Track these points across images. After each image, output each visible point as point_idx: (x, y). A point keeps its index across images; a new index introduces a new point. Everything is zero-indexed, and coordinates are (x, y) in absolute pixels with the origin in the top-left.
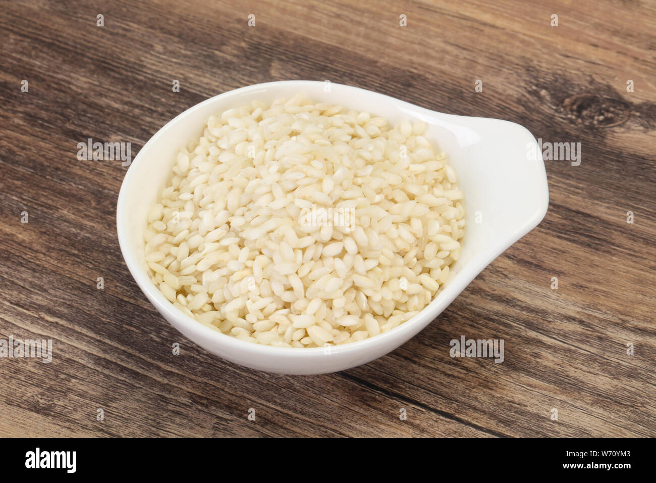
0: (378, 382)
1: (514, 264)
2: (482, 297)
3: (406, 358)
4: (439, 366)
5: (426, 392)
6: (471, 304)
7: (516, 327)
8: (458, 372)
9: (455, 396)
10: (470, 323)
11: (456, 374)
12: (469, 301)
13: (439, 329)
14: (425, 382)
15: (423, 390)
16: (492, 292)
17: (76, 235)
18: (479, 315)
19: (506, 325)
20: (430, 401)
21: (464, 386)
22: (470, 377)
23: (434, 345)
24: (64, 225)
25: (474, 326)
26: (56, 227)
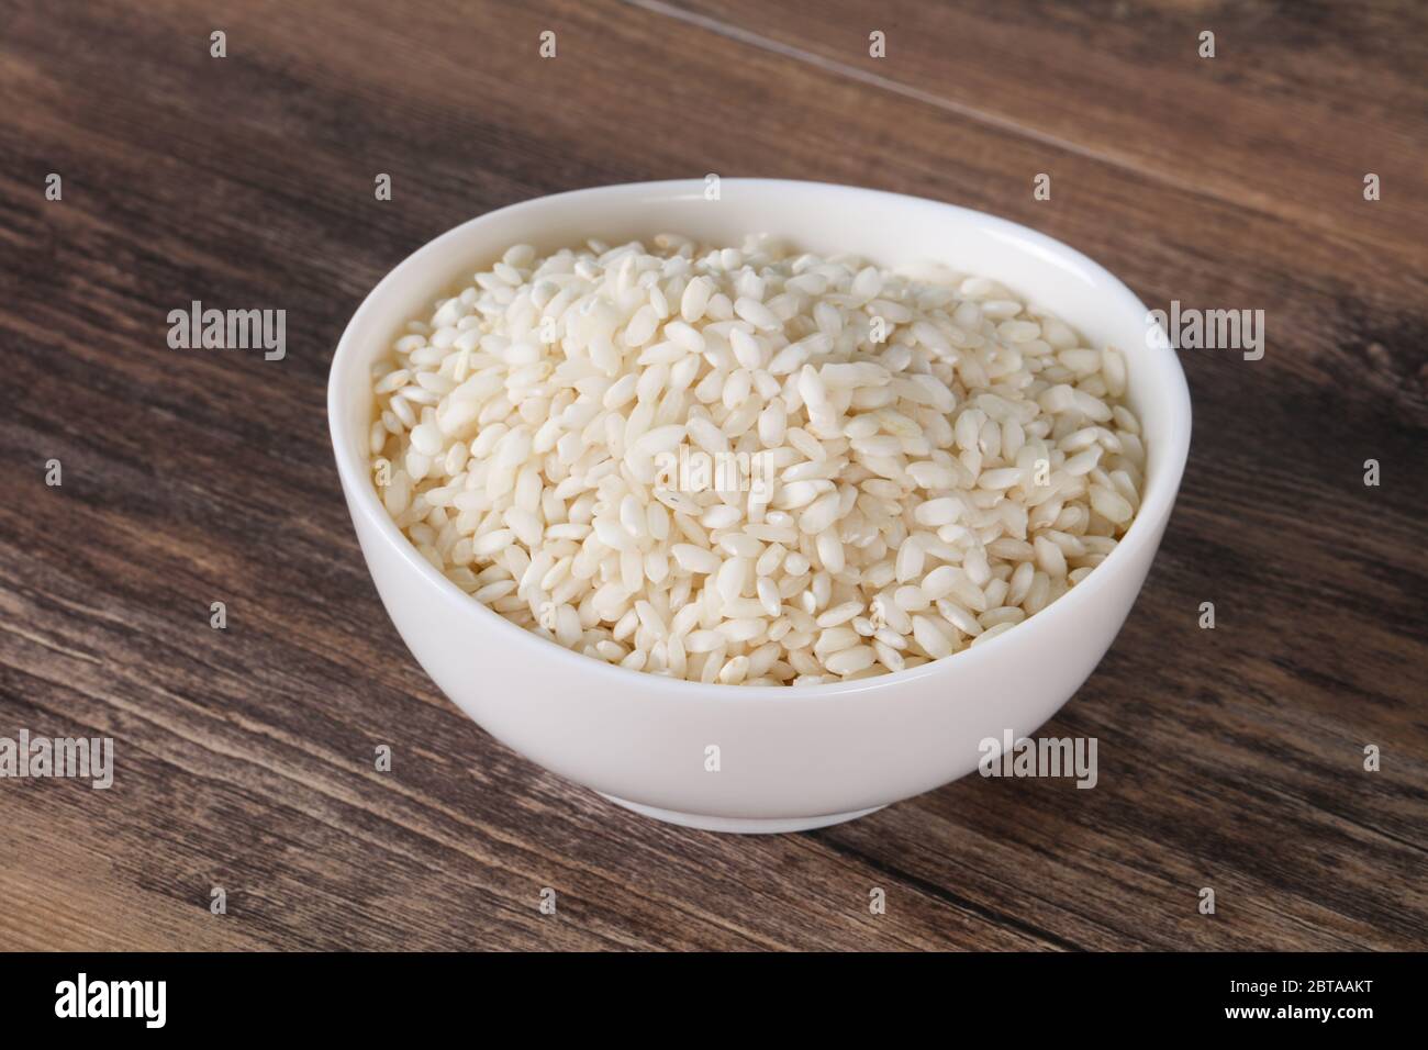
0: (969, 893)
1: (1291, 676)
2: (1215, 738)
3: (1036, 848)
4: (1109, 870)
5: (1077, 919)
6: (1189, 751)
7: (1287, 801)
8: (1151, 882)
9: (1142, 929)
10: (1185, 787)
11: (1146, 886)
12: (1184, 743)
13: (1114, 795)
14: (1077, 899)
15: (1069, 914)
16: (1240, 730)
17: (323, 568)
18: (1205, 773)
19: (1264, 796)
20: (1084, 937)
21: (1162, 910)
22: (1178, 895)
23: (1100, 827)
24: (300, 549)
25: (1193, 795)
26: (282, 550)
